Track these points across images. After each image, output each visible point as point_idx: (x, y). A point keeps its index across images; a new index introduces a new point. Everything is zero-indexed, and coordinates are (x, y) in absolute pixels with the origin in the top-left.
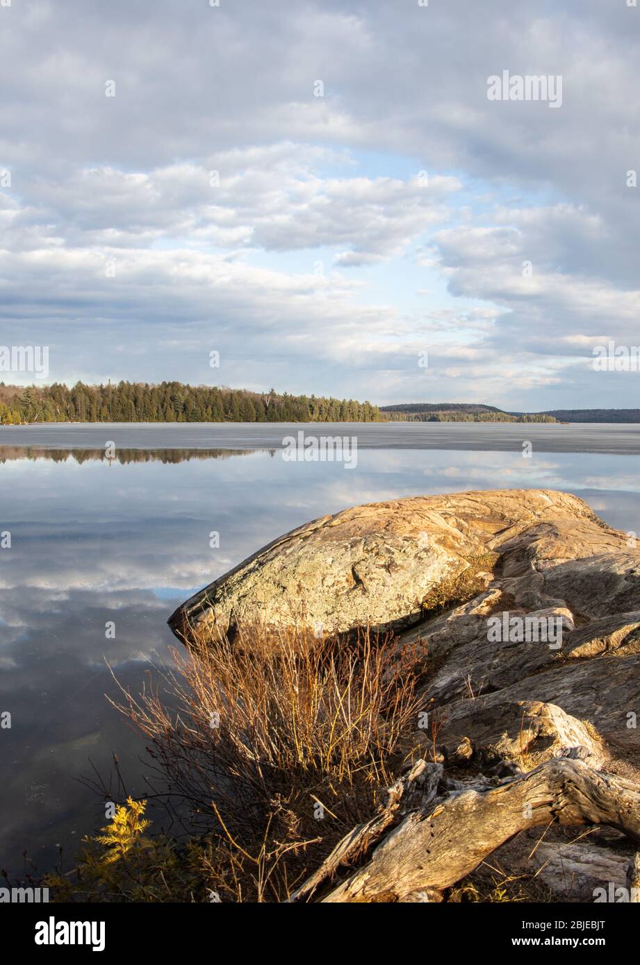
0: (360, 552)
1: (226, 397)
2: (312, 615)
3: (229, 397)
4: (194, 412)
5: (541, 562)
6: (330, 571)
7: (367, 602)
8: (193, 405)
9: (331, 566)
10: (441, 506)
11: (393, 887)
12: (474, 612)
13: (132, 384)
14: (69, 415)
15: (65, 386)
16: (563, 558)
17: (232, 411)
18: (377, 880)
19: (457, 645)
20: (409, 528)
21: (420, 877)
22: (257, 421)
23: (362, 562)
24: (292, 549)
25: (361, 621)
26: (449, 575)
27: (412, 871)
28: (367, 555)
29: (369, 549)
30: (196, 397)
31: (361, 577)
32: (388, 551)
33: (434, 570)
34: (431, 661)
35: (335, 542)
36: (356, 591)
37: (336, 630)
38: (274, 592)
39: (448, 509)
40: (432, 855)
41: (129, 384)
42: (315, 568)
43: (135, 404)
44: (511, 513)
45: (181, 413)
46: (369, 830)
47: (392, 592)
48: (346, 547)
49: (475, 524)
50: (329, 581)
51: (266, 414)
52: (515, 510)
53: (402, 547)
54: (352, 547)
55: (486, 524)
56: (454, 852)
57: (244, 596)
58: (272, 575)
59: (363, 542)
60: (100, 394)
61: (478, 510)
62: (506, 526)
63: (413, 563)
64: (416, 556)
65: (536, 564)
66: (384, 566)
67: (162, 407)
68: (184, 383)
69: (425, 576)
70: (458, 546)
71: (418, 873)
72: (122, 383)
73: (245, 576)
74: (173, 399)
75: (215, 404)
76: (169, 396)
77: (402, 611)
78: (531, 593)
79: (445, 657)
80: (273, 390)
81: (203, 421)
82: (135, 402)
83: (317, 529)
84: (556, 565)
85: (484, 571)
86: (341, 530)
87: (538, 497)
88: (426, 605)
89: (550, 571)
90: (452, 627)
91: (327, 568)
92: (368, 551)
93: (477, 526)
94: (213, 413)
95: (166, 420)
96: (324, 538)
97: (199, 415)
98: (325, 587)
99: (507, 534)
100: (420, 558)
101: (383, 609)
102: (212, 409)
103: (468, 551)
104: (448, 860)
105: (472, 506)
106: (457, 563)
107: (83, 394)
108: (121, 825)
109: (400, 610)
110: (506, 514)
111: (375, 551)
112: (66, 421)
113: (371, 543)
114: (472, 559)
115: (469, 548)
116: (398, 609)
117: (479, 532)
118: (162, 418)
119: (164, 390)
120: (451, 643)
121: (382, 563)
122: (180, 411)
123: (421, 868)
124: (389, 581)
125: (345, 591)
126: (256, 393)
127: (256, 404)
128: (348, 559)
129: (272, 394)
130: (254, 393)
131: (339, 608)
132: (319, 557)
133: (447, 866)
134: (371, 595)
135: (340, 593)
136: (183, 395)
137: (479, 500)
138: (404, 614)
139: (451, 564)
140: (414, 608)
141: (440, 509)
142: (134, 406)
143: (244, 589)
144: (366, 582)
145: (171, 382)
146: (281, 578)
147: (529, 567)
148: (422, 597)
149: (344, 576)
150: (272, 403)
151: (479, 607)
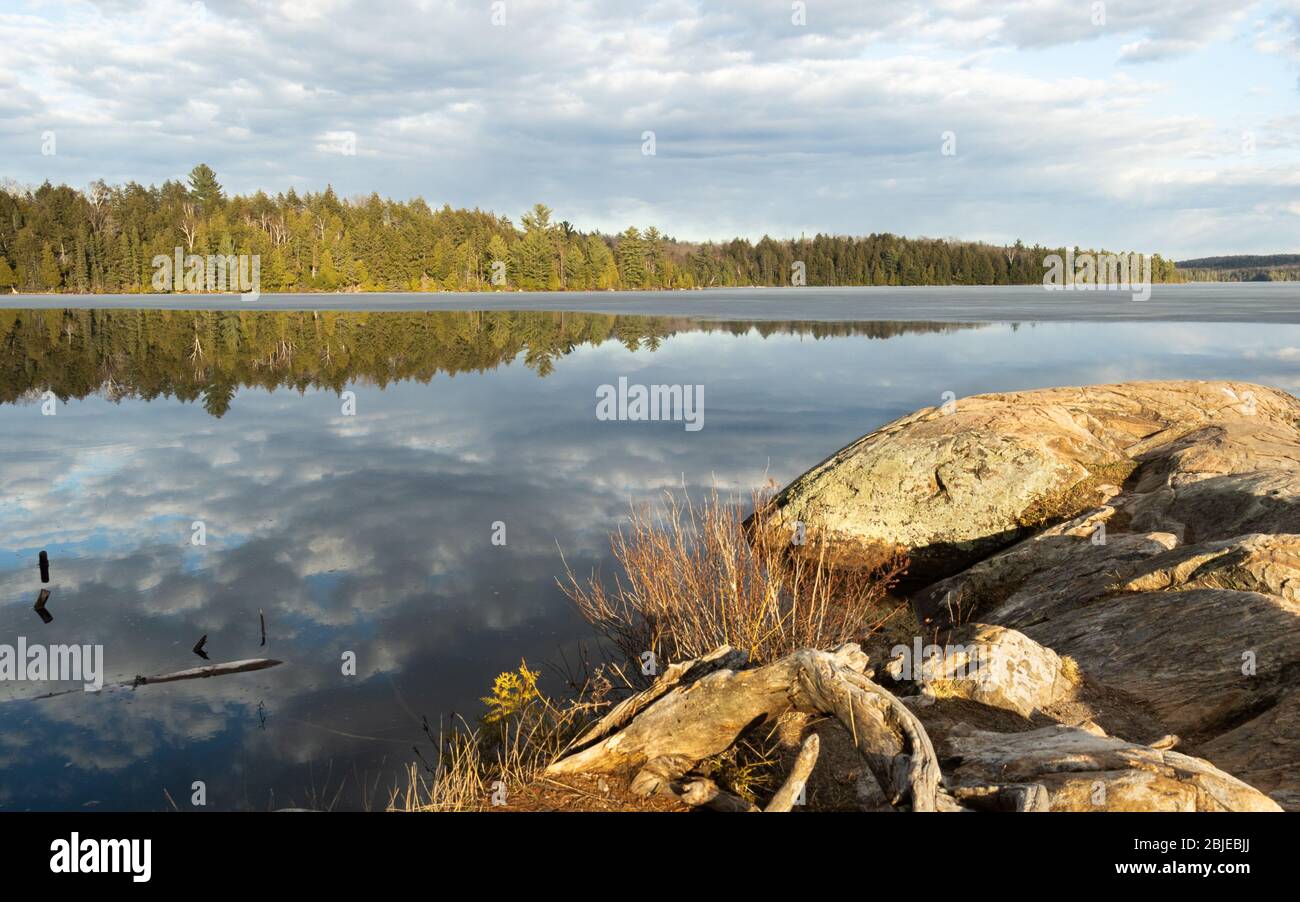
0: (948, 452)
1: (954, 252)
2: (886, 524)
3: (958, 252)
4: (910, 273)
5: (1181, 476)
6: (909, 474)
7: (950, 513)
8: (909, 264)
9: (911, 468)
10: (1071, 400)
11: (643, 748)
12: (1072, 532)
13: (831, 237)
14: (751, 278)
15: (748, 242)
16: (1211, 472)
17: (961, 271)
18: (630, 740)
19: (1038, 571)
20: (1016, 424)
21: (669, 743)
22: (995, 283)
23: (948, 465)
24: (873, 446)
25: (943, 535)
26: (1058, 486)
27: (662, 736)
28: (955, 456)
29: (959, 449)
30: (914, 253)
31: (945, 482)
32: (981, 452)
33: (1037, 479)
34: (1001, 586)
35: (922, 440)
36: (939, 498)
37: (912, 544)
38: (845, 494)
39: (1080, 404)
40: (681, 724)
41: (827, 238)
42: (893, 469)
43: (835, 263)
44: (1170, 412)
45: (893, 274)
46: (643, 697)
47: (982, 503)
48: (933, 446)
49: (1115, 424)
50: (908, 485)
51: (1009, 273)
52: (1177, 409)
53: (999, 449)
54: (939, 446)
55: (1131, 425)
56: (701, 725)
57: (813, 498)
58: (846, 474)
59: (953, 442)
60: (791, 250)
61: (1122, 406)
62: (1159, 429)
63: (1010, 468)
64: (1014, 460)
65: (1174, 478)
66: (973, 471)
67: (870, 266)
68: (898, 234)
69: (1025, 485)
70: (1079, 451)
71: (667, 739)
72: (819, 236)
73: (820, 475)
74: (883, 256)
75: (939, 262)
76: (879, 253)
77: (995, 526)
78: (1150, 515)
79: (1020, 583)
80: (1019, 242)
81: (922, 284)
82: (835, 260)
83: (910, 423)
84: (1199, 480)
85: (1110, 483)
86: (934, 426)
87: (1217, 392)
88: (1024, 522)
89: (1187, 487)
90: (1037, 548)
91: (906, 470)
92: (956, 452)
93: (1119, 427)
94: (936, 274)
95: (874, 283)
96: (913, 435)
97: (918, 276)
98: (902, 492)
99: (1158, 438)
100: (1019, 463)
101: (971, 522)
102: (935, 268)
103: (1092, 458)
104: (695, 732)
105: (1116, 401)
106: (1069, 472)
107: (770, 252)
108: (503, 689)
109: (992, 525)
110: (1163, 413)
111: (965, 452)
112: (748, 285)
113: (963, 442)
114: (1095, 468)
115: (1093, 454)
116: (989, 523)
117: (1118, 435)
118: (868, 280)
119: (872, 244)
120: (1031, 567)
121: (972, 467)
122: (892, 271)
123: (671, 735)
124: (979, 488)
125: (926, 498)
126: (996, 245)
127: (995, 261)
128: (933, 460)
129: (1019, 247)
130: (993, 247)
131: (917, 518)
132: (900, 457)
133: (694, 736)
134: (955, 505)
135: (920, 501)
136: (897, 251)
137: (1128, 393)
138: (997, 530)
139: (1062, 473)
140: (1010, 524)
141: (1068, 404)
142: (833, 265)
143: (815, 490)
144: (950, 488)
145: (883, 233)
146: (854, 480)
147: (1165, 481)
148: (1020, 511)
149: (925, 480)
150: (1018, 260)
151: (1080, 527)
